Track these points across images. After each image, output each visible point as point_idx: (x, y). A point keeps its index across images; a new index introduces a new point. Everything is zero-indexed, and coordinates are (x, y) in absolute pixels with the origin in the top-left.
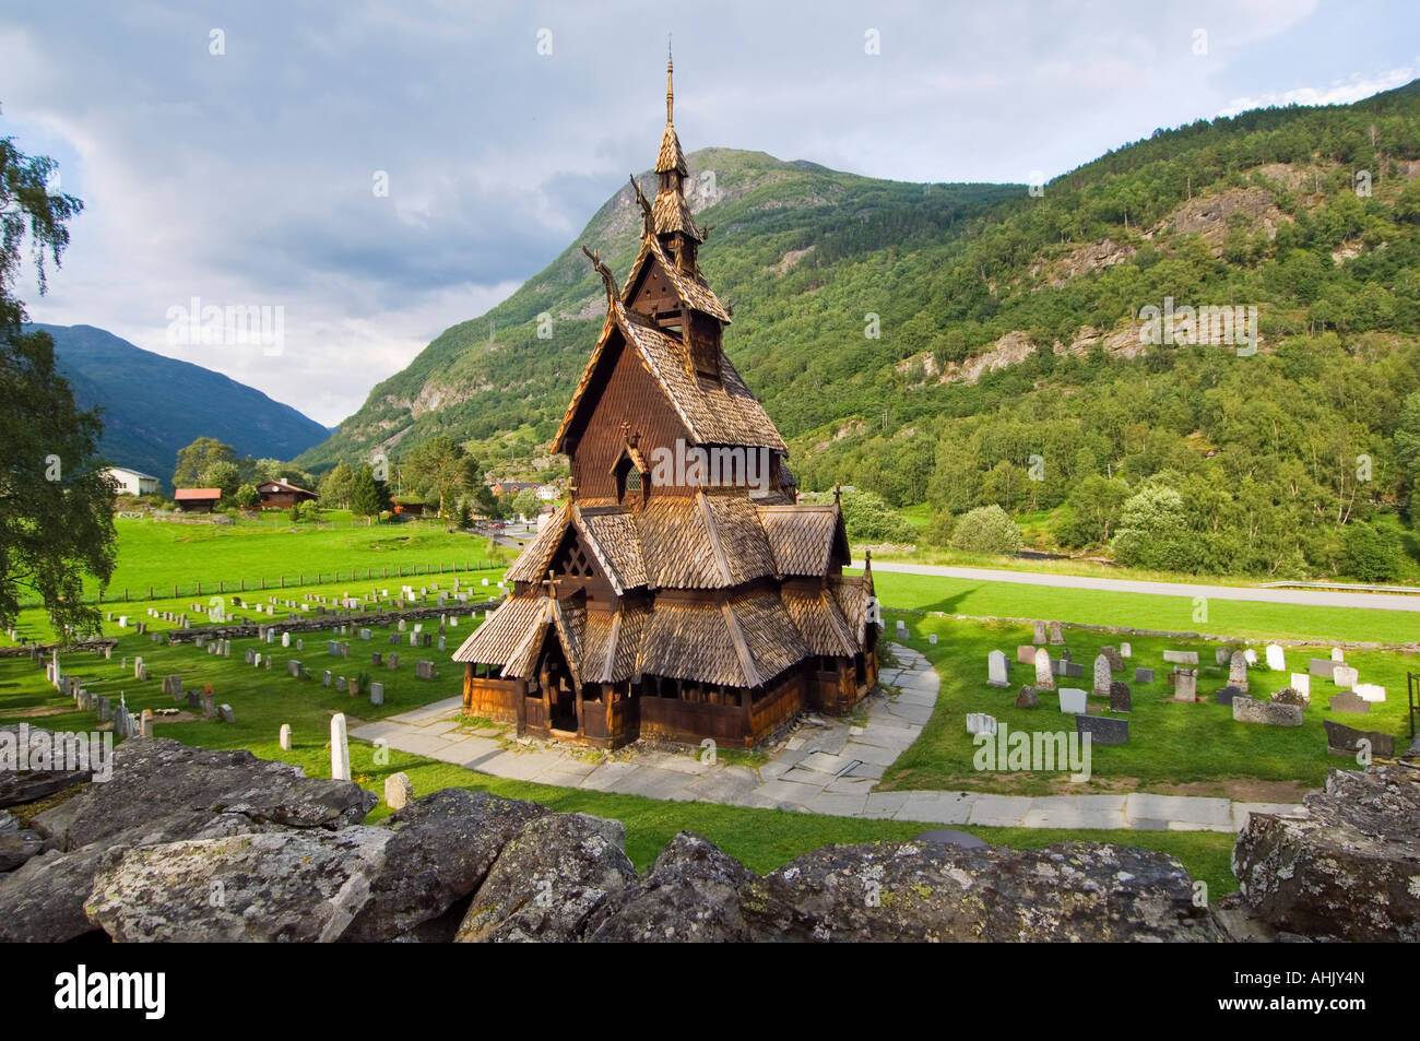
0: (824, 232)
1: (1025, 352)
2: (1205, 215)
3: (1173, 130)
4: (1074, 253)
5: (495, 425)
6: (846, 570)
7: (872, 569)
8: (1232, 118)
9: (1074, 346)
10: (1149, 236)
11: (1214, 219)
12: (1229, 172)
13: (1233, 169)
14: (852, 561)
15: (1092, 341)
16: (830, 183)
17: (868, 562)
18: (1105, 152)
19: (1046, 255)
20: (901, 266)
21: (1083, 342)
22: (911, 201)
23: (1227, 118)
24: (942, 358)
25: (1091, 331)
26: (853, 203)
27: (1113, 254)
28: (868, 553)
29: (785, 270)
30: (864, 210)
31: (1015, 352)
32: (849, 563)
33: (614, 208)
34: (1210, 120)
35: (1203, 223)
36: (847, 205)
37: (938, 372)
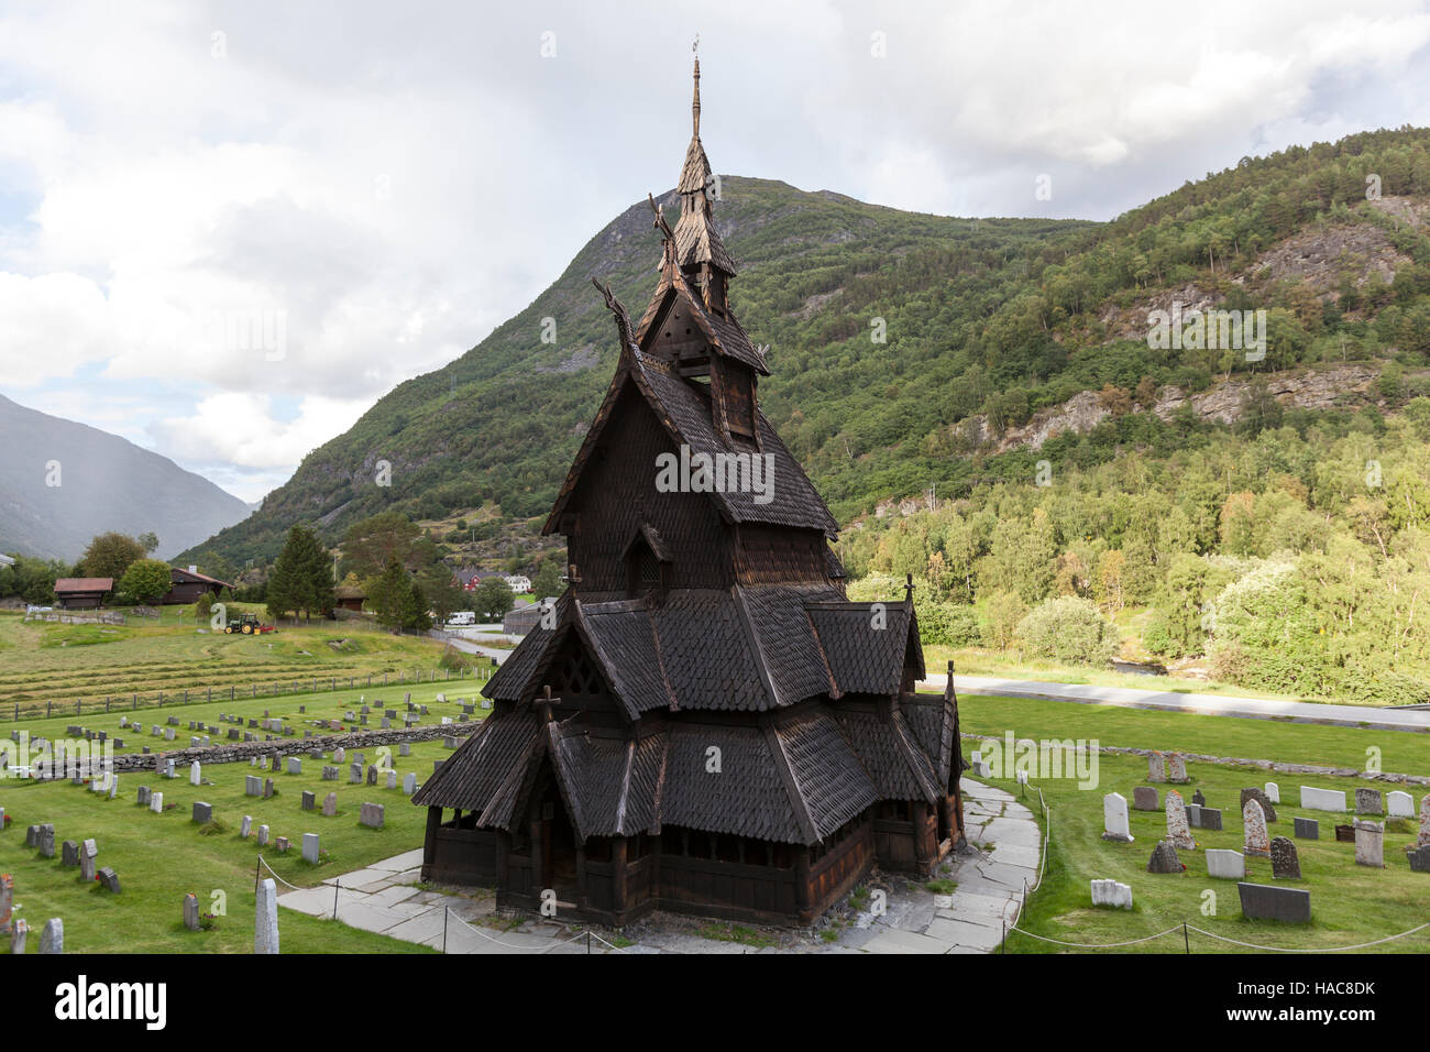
0: (855, 273)
1: (1097, 418)
2: (1307, 257)
3: (1263, 158)
4: (1151, 300)
5: (453, 500)
6: (920, 687)
7: (955, 685)
8: (1333, 144)
9: (1158, 409)
10: (1240, 281)
11: (1318, 261)
12: (1333, 206)
13: (1339, 203)
14: (927, 675)
15: (1178, 404)
16: (860, 217)
17: (950, 676)
18: (1183, 184)
19: (1119, 304)
20: (947, 312)
21: (1169, 405)
22: (956, 238)
23: (1328, 144)
24: (1001, 422)
25: (1176, 392)
26: (887, 240)
27: (1198, 302)
28: (951, 664)
29: (807, 316)
30: (900, 249)
31: (1086, 416)
32: (923, 677)
33: (604, 243)
34: (1307, 146)
35: (1304, 267)
36: (880, 242)
37: (995, 438)
